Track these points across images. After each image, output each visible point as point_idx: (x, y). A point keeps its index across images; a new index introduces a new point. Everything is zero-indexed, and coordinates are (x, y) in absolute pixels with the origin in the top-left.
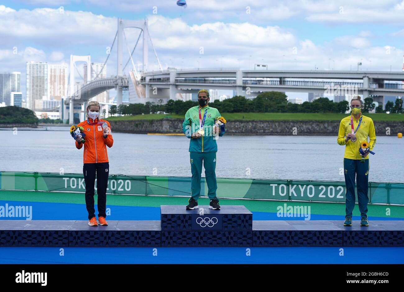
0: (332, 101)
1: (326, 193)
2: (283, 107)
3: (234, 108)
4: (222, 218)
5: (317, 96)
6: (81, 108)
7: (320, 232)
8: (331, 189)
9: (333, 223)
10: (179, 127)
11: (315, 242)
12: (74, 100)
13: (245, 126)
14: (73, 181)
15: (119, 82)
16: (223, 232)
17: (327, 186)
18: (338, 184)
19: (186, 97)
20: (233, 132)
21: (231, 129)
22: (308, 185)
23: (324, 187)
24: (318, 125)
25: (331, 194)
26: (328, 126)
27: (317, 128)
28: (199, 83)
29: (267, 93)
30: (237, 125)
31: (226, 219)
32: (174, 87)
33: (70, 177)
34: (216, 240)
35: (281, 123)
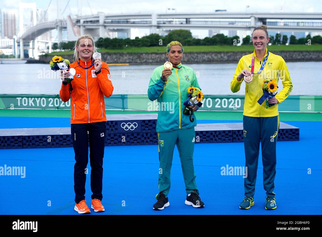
0: (227, 36)
1: (221, 104)
2: (189, 41)
3: (151, 43)
4: (141, 123)
5: (215, 33)
6: (29, 45)
7: (215, 132)
8: (225, 101)
9: (226, 125)
10: (107, 59)
11: (212, 139)
12: (24, 39)
13: (159, 58)
14: (25, 100)
15: (59, 24)
16: (142, 134)
17: (221, 98)
18: (230, 97)
19: (113, 35)
20: (150, 62)
21: (149, 59)
22: (207, 98)
23: (219, 100)
24: (216, 55)
25: (225, 105)
26: (224, 56)
27: (215, 58)
28: (123, 23)
29: (176, 31)
30: (153, 56)
31: (144, 124)
32: (103, 27)
33: (22, 97)
34: (137, 140)
35: (188, 54)
